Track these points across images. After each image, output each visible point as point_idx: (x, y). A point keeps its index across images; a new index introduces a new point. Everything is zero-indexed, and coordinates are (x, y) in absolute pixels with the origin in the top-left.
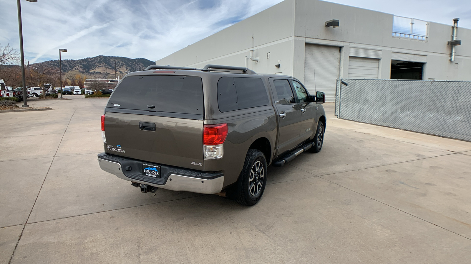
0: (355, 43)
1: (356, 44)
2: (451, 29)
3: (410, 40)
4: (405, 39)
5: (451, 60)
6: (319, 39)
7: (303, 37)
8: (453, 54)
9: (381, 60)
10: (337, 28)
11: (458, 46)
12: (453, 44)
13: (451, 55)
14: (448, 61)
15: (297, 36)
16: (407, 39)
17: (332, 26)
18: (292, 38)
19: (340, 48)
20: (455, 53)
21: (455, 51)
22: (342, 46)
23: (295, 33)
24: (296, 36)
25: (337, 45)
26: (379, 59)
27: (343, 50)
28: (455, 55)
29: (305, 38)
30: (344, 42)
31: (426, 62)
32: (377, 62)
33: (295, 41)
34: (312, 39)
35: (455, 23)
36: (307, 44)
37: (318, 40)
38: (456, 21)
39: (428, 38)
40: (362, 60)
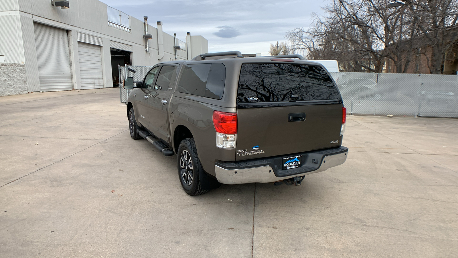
0: (80, 28)
1: (81, 29)
2: (143, 24)
3: (120, 30)
4: (117, 29)
5: (146, 51)
6: (47, 19)
7: (30, 14)
8: (148, 46)
9: (103, 47)
10: (66, 9)
11: (150, 40)
12: (147, 37)
13: (146, 47)
14: (145, 52)
15: (23, 12)
16: (118, 30)
17: (60, 7)
18: (18, 13)
19: (67, 32)
20: (148, 45)
21: (148, 43)
22: (70, 30)
23: (20, 7)
24: (21, 11)
25: (65, 28)
26: (101, 47)
27: (72, 34)
28: (149, 47)
29: (32, 15)
30: (71, 25)
31: (132, 51)
32: (99, 49)
33: (21, 16)
34: (41, 18)
35: (145, 20)
36: (36, 23)
37: (46, 19)
38: (146, 18)
39: (131, 30)
40: (87, 46)
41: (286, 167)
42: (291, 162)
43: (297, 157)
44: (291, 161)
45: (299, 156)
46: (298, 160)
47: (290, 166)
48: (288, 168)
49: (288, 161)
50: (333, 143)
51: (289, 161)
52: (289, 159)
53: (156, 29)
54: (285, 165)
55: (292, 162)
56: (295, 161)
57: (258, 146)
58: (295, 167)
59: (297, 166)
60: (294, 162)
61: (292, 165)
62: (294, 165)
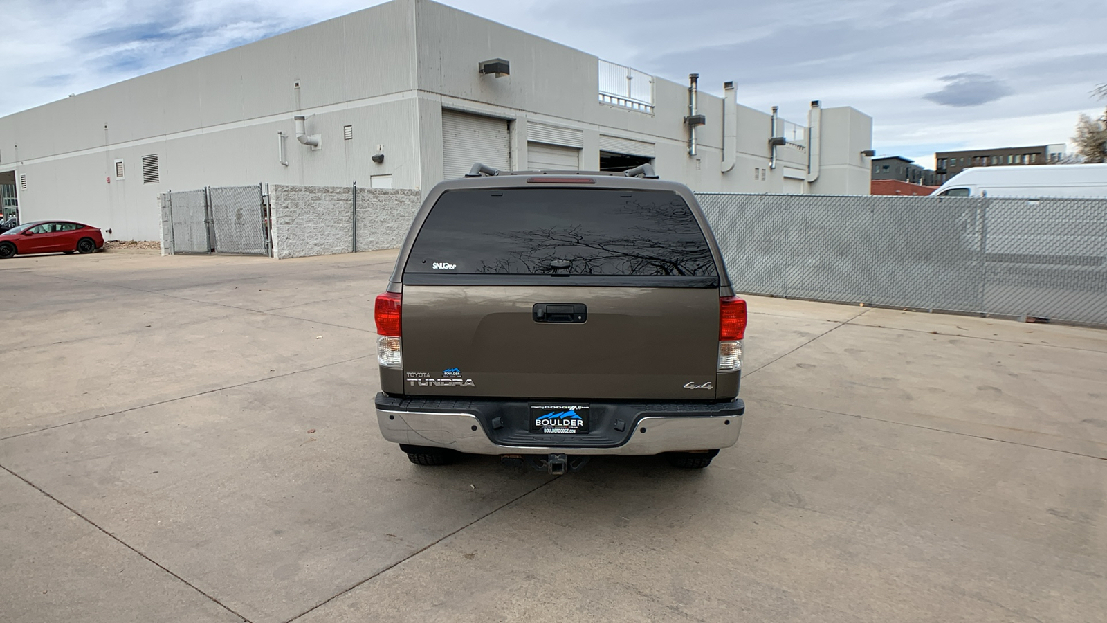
0: (536, 113)
1: (537, 115)
2: (688, 93)
3: (627, 111)
4: (620, 109)
5: (690, 153)
6: (468, 100)
7: (437, 93)
8: (694, 141)
9: (583, 150)
10: (504, 78)
11: (700, 127)
12: (693, 122)
13: (690, 145)
14: (686, 155)
15: (424, 91)
16: (622, 110)
17: (494, 74)
18: (414, 95)
19: (509, 122)
20: (696, 139)
21: (696, 135)
22: (514, 118)
23: (419, 83)
24: (421, 90)
25: (502, 115)
26: (578, 150)
27: (516, 126)
28: (697, 144)
29: (439, 96)
30: (515, 109)
31: (654, 156)
32: (576, 154)
33: (420, 100)
34: (456, 99)
35: (692, 83)
36: (446, 110)
37: (466, 101)
38: (694, 78)
39: (655, 108)
40: (548, 150)
41: (541, 428)
42: (557, 419)
43: (573, 408)
44: (556, 416)
45: (580, 407)
46: (577, 416)
47: (554, 427)
48: (545, 431)
49: (547, 414)
50: (692, 387)
51: (551, 414)
52: (549, 411)
53: (721, 102)
54: (538, 423)
55: (559, 418)
56: (569, 418)
57: (456, 369)
58: (567, 431)
59: (574, 431)
60: (565, 418)
61: (559, 424)
62: (567, 427)
